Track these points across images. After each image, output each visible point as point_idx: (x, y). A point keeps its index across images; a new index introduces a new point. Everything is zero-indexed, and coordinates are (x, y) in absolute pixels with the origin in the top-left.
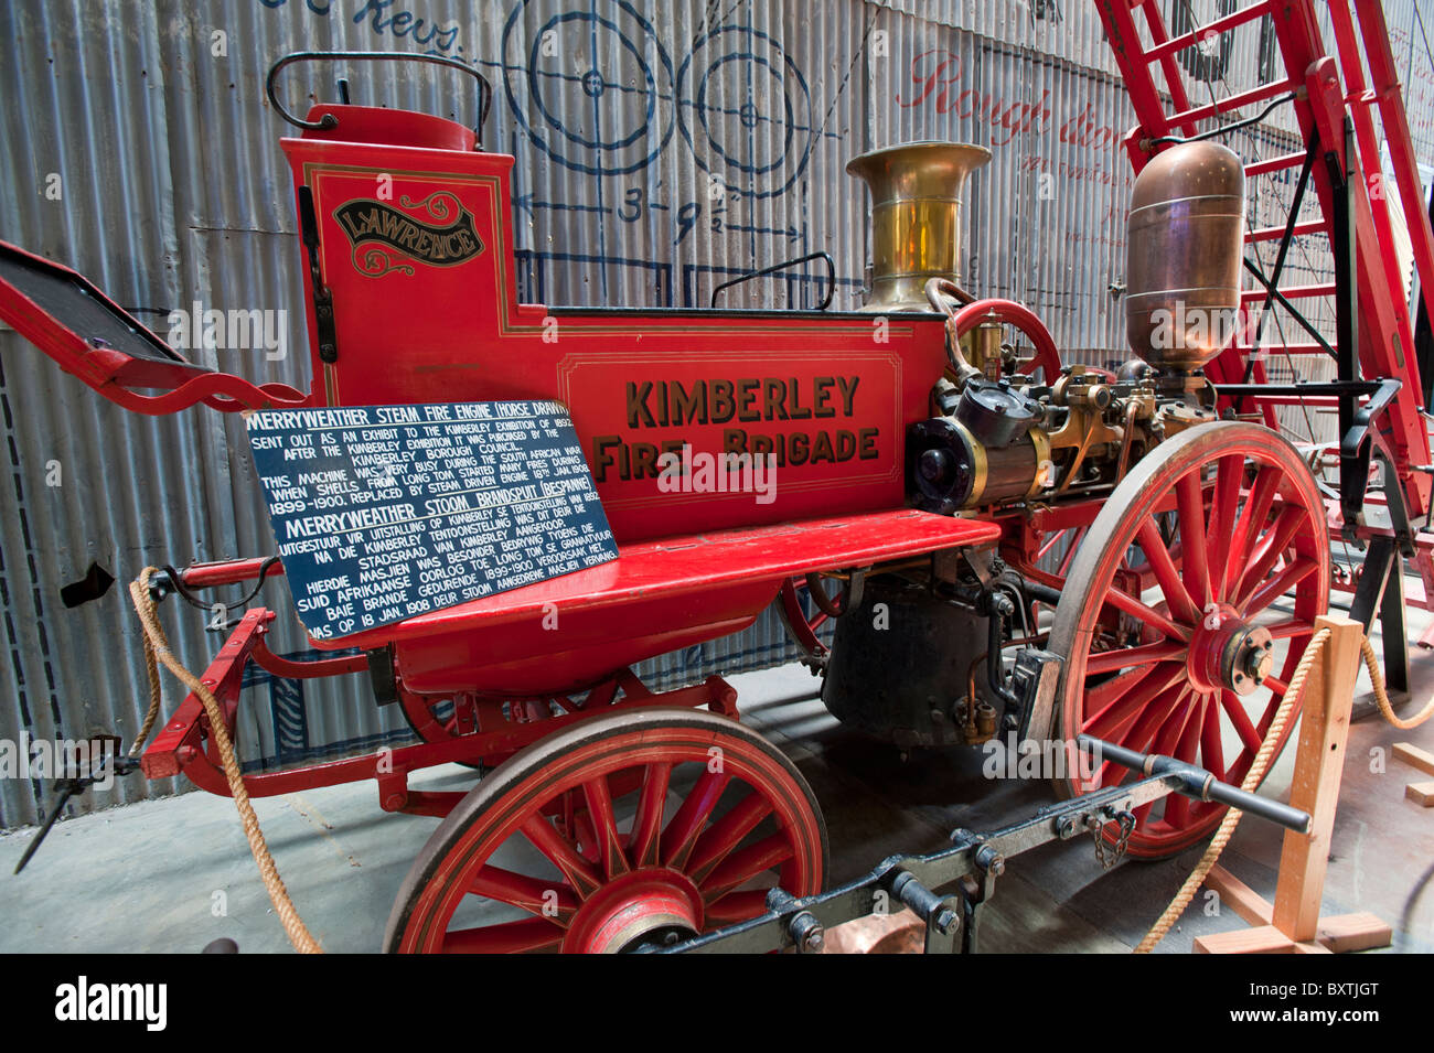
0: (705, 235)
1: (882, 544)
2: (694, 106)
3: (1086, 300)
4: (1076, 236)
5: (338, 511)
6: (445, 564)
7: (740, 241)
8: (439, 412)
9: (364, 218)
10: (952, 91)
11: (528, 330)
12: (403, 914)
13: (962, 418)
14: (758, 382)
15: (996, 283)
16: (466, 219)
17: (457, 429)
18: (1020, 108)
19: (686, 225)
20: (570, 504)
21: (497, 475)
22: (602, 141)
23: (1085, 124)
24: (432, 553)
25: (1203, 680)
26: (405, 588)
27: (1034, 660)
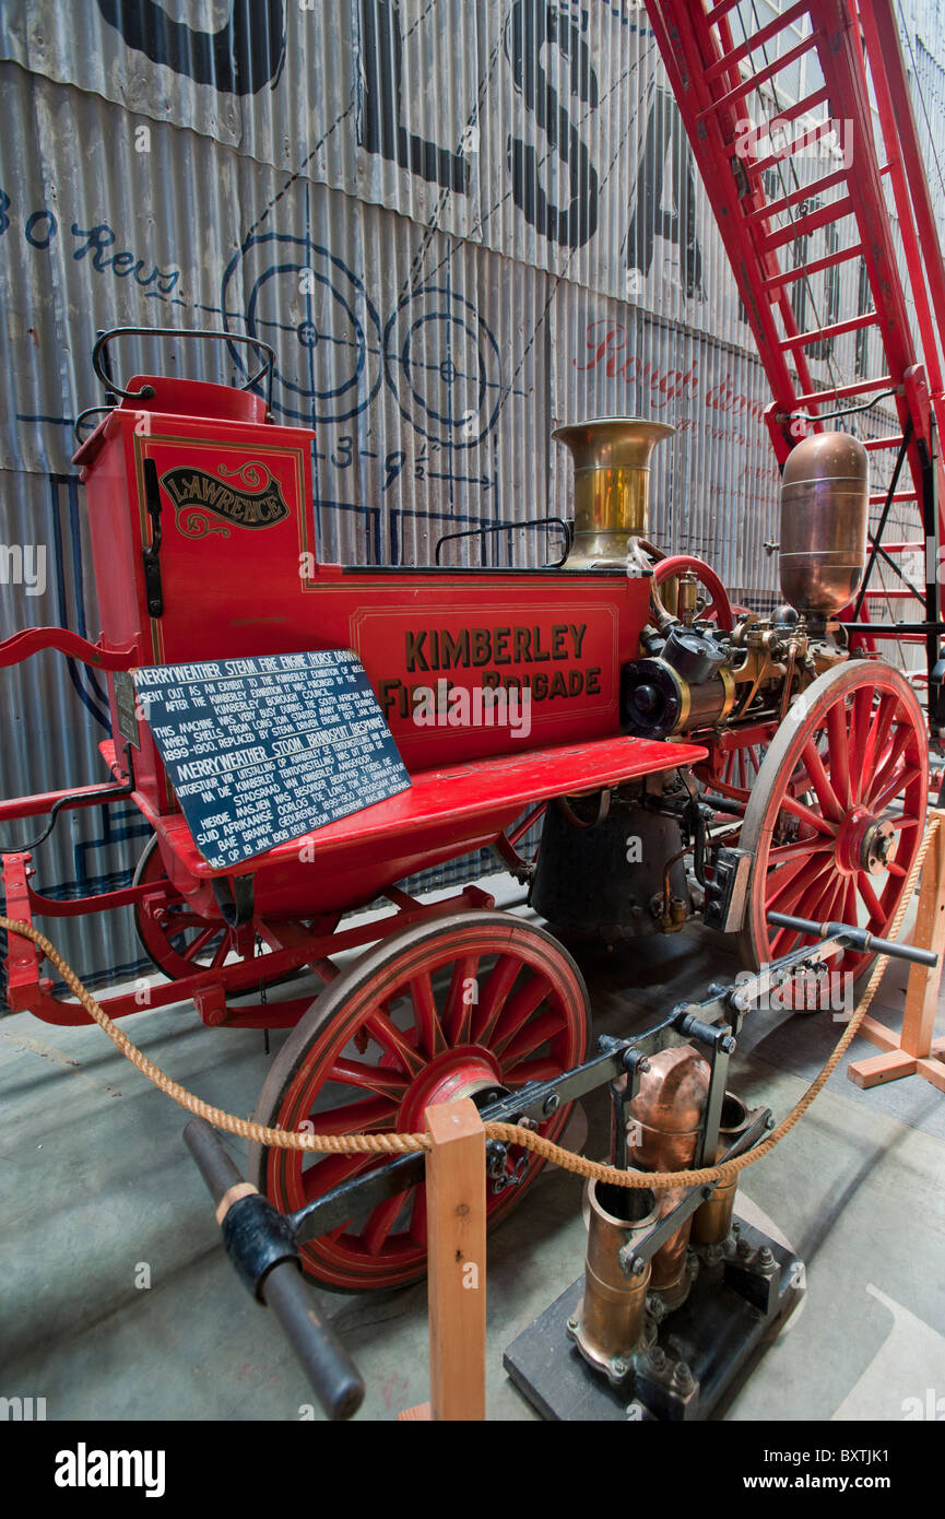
0: (410, 482)
1: (625, 767)
2: (400, 360)
3: (727, 545)
4: (718, 489)
5: (211, 755)
6: (294, 799)
7: (440, 488)
8: (269, 662)
9: (187, 485)
10: (619, 355)
11: (326, 586)
12: (277, 1102)
13: (668, 658)
14: (509, 630)
15: (656, 530)
16: (274, 486)
17: (285, 678)
18: (674, 376)
19: (393, 472)
20: (373, 742)
21: (318, 718)
22: (316, 390)
23: (725, 392)
24: (284, 789)
25: (846, 866)
26: (269, 821)
27: (732, 855)
